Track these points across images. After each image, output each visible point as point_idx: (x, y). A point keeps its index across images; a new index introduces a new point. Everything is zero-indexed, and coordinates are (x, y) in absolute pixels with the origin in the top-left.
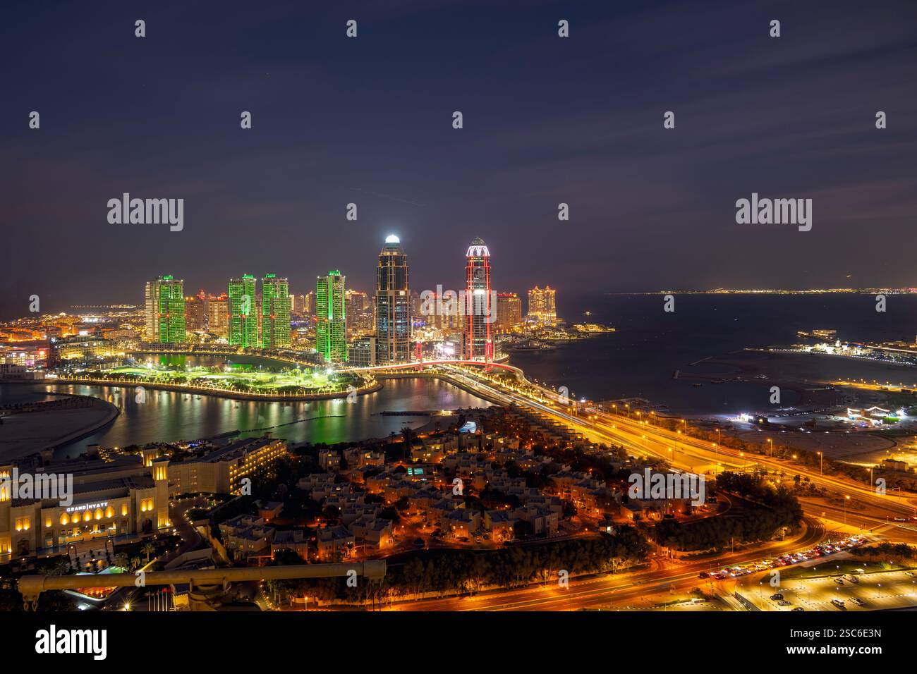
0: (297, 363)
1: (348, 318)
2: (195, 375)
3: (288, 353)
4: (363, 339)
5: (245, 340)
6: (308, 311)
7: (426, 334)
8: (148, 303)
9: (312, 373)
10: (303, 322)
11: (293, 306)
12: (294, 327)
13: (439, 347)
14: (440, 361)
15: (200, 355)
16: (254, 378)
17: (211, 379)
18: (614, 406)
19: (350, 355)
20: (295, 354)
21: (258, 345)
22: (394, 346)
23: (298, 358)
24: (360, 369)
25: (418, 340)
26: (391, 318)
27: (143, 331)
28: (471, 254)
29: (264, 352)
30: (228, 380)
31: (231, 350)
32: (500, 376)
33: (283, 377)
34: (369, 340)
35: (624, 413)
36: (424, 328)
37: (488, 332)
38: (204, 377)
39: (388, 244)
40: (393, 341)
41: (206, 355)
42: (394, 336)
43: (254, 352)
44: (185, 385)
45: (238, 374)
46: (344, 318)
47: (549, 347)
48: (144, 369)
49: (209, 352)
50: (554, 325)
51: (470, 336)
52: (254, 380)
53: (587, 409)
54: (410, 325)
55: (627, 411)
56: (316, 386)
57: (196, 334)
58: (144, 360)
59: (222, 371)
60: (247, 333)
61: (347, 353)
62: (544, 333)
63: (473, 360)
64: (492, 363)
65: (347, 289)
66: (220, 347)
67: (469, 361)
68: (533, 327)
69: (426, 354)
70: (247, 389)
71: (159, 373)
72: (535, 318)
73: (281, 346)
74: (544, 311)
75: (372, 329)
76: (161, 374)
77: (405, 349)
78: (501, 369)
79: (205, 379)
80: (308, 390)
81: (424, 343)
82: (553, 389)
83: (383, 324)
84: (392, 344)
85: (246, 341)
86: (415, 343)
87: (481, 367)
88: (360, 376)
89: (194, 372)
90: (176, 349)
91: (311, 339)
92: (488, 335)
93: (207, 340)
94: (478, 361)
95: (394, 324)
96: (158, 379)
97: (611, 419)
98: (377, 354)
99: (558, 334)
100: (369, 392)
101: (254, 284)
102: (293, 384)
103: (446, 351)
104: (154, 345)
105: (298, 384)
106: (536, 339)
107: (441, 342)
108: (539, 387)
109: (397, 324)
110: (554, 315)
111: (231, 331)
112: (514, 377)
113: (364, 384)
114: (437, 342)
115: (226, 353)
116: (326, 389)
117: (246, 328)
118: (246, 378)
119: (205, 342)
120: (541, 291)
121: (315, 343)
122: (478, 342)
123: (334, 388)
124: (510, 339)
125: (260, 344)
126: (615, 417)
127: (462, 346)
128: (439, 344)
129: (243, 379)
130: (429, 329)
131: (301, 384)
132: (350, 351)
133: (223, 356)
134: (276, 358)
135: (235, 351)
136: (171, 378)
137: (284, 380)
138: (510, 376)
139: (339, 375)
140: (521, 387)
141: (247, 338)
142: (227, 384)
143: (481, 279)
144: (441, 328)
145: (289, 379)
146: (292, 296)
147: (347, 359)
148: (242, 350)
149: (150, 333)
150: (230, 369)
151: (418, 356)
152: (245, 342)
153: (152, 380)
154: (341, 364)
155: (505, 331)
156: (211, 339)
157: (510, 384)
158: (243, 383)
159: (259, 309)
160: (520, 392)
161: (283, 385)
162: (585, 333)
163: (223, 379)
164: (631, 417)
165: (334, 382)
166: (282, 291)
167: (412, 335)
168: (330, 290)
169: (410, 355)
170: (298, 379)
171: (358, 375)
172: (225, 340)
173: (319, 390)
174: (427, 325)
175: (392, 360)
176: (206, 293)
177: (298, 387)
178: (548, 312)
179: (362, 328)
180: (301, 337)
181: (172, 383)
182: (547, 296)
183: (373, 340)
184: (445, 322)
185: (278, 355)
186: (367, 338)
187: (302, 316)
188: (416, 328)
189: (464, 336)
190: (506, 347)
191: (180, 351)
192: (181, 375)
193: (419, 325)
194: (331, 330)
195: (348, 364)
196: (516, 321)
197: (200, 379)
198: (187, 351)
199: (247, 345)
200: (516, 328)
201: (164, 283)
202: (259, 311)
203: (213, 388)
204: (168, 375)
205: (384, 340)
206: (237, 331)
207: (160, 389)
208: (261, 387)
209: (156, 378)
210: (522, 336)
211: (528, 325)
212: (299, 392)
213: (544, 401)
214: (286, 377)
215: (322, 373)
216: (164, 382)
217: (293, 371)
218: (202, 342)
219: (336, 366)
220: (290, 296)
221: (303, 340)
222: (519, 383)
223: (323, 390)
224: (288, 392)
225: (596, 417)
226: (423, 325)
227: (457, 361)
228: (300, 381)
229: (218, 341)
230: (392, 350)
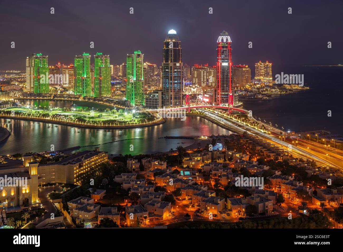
0: (115, 106)
1: (145, 80)
2: (54, 112)
3: (109, 100)
4: (154, 92)
5: (83, 92)
6: (121, 75)
7: (192, 90)
8: (28, 69)
9: (123, 112)
10: (118, 81)
11: (112, 72)
12: (113, 85)
13: (200, 97)
14: (201, 106)
15: (57, 100)
16: (89, 115)
17: (63, 115)
18: (308, 135)
19: (146, 101)
20: (113, 101)
21: (91, 95)
22: (173, 96)
23: (115, 103)
24: (152, 110)
25: (187, 93)
26: (171, 80)
27: (24, 86)
28: (220, 41)
29: (95, 99)
30: (74, 116)
31: (75, 98)
32: (237, 116)
33: (106, 114)
34: (157, 93)
35: (315, 139)
36: (191, 85)
37: (230, 88)
38: (60, 114)
39: (169, 34)
40: (172, 93)
41: (61, 100)
42: (173, 90)
43: (89, 99)
44: (49, 118)
45: (79, 112)
46: (143, 79)
47: (268, 98)
48: (24, 108)
49: (63, 99)
50: (271, 84)
51: (219, 91)
52: (89, 116)
53: (291, 137)
54: (183, 84)
55: (316, 139)
56: (126, 120)
57: (55, 88)
58: (25, 103)
59: (70, 110)
60: (85, 87)
61: (145, 100)
62: (265, 89)
63: (221, 105)
64: (232, 108)
65: (144, 62)
66: (69, 96)
67: (218, 106)
68: (258, 86)
69: (192, 102)
70: (85, 121)
71: (33, 111)
72: (259, 80)
73: (105, 96)
74: (265, 76)
75: (159, 86)
76: (34, 112)
77: (179, 98)
78: (238, 111)
79: (60, 115)
80: (121, 122)
81: (191, 95)
82: (269, 124)
83: (166, 83)
84: (172, 95)
85: (85, 92)
86: (186, 95)
87: (225, 110)
88: (152, 115)
89: (54, 111)
90: (44, 97)
91: (123, 92)
92: (230, 91)
93: (61, 92)
94: (224, 106)
95: (173, 83)
96: (33, 114)
97: (307, 143)
98: (162, 101)
99: (274, 90)
100: (158, 124)
101: (89, 59)
102: (112, 118)
103: (204, 99)
104: (31, 94)
105: (115, 119)
106: (260, 93)
107: (201, 95)
108: (261, 123)
109: (174, 83)
110: (271, 79)
111: (75, 87)
112: (246, 117)
113: (155, 120)
114: (199, 95)
115: (73, 99)
116: (132, 122)
117: (85, 85)
118: (84, 115)
119: (60, 93)
120: (263, 64)
121: (125, 94)
122: (224, 95)
123: (136, 122)
124: (244, 93)
125: (92, 94)
126: (310, 142)
127: (214, 97)
128: (200, 95)
129: (83, 115)
130: (194, 86)
131: (117, 119)
132: (146, 99)
133: (71, 101)
134: (102, 103)
135: (78, 98)
136: (40, 114)
137: (106, 116)
138: (243, 116)
139: (140, 114)
140: (250, 123)
141: (85, 91)
142: (73, 118)
143: (226, 56)
144: (201, 86)
145: (109, 115)
146: (112, 66)
147: (144, 104)
148: (82, 98)
149: (28, 87)
150: (75, 109)
151: (188, 103)
152: (83, 93)
153: (29, 115)
154: (140, 107)
155: (240, 88)
156: (64, 91)
157: (243, 121)
158: (83, 118)
159: (92, 73)
160: (249, 125)
161: (106, 119)
162: (290, 90)
163: (71, 115)
164: (319, 142)
165: (136, 118)
166: (106, 62)
167: (184, 90)
168: (135, 63)
169: (183, 102)
170: (115, 115)
171: (151, 114)
172: (72, 92)
173: (128, 122)
174: (193, 84)
175: (172, 105)
176: (61, 64)
177: (115, 121)
178: (267, 76)
179: (153, 86)
180: (117, 90)
181: (41, 117)
182: (266, 67)
183: (160, 93)
184: (204, 83)
185: (103, 101)
186: (156, 92)
187: (118, 78)
188: (186, 85)
189: (215, 91)
190: (241, 98)
191: (46, 98)
192: (46, 112)
193: (188, 84)
194: (135, 87)
195: (144, 107)
196: (247, 82)
197: (57, 115)
198: (50, 98)
199: (85, 95)
200: (247, 86)
201: (37, 58)
202: (92, 75)
203: (65, 120)
204: (39, 112)
205: (167, 93)
206: (79, 87)
207: (34, 120)
208: (93, 120)
209: (32, 114)
210: (251, 91)
211: (255, 84)
212: (116, 124)
213: (265, 131)
214: (108, 114)
215: (129, 113)
216: (36, 116)
217: (112, 111)
218: (58, 93)
219: (137, 108)
220: (111, 66)
221: (118, 92)
222: (249, 120)
223: (130, 122)
224: (109, 124)
225: (297, 142)
226: (190, 84)
227: (211, 106)
228: (116, 117)
229: (68, 93)
230: (171, 99)
